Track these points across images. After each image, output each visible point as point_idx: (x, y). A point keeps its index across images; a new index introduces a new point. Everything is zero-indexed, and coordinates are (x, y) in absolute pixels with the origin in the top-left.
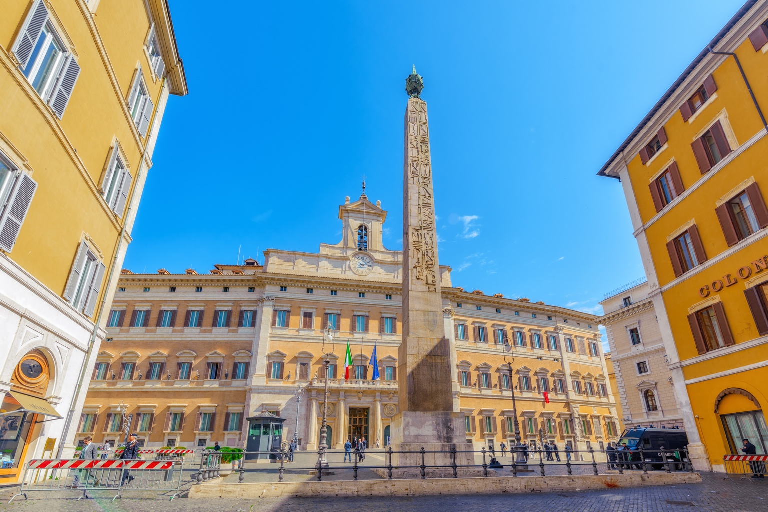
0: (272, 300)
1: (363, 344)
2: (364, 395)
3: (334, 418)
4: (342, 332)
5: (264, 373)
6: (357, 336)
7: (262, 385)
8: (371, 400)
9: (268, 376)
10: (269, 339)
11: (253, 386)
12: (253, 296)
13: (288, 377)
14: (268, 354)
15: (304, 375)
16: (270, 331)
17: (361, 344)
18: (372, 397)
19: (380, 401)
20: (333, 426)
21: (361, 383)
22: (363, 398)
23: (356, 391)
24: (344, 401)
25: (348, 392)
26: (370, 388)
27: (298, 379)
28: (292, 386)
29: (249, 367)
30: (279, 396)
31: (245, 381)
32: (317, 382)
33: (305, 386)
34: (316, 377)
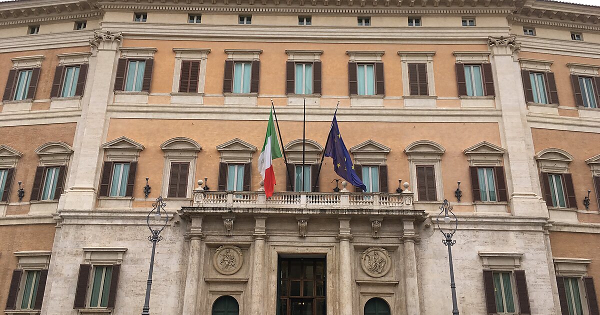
0: (117, 38)
1: (308, 118)
2: (312, 225)
4: (264, 96)
6: (296, 102)
7: (85, 208)
9: (102, 190)
11: (68, 212)
12: (84, 37)
13: (146, 192)
14: (103, 146)
15: (178, 188)
16: (109, 100)
17: (301, 118)
19: (350, 240)
21: (304, 198)
22: (310, 233)
23: (292, 217)
24: (266, 239)
25: (275, 219)
26: (325, 210)
27: (165, 195)
28: (151, 209)
29: (66, 174)
30: (121, 232)
31: (56, 203)
32: (203, 198)
33: (180, 209)
34: (200, 188)
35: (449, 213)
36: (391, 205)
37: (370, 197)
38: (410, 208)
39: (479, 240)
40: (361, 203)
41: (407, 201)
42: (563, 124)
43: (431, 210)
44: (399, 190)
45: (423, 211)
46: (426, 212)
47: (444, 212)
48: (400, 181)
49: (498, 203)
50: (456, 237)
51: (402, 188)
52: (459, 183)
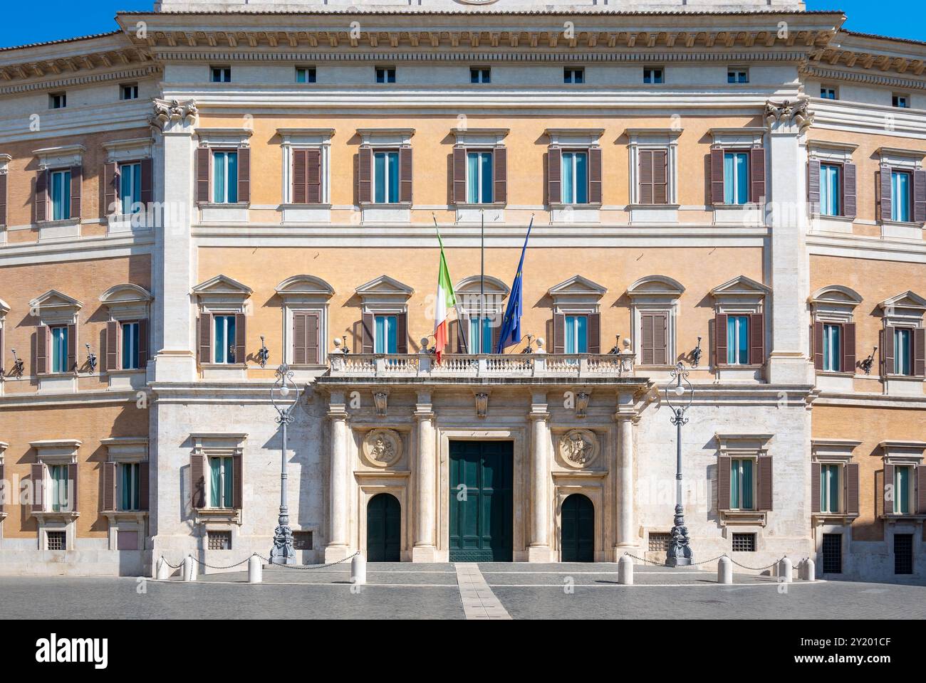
0: (189, 112)
1: (487, 242)
2: (495, 402)
3: (406, 473)
4: (420, 207)
5: (191, 345)
6: (469, 217)
7: (184, 379)
8: (516, 419)
9: (203, 355)
10: (193, 242)
11: (162, 385)
13: (262, 356)
14: (195, 289)
15: (307, 348)
16: (194, 215)
17: (477, 242)
18: (521, 407)
19: (548, 419)
20: (403, 494)
21: (483, 363)
22: (492, 411)
23: (469, 392)
24: (434, 420)
25: (442, 397)
26: (513, 380)
27: (290, 360)
28: (273, 380)
29: (149, 332)
30: (237, 413)
31: (142, 372)
32: (343, 364)
33: (313, 379)
34: (338, 351)
35: (683, 382)
36: (604, 371)
37: (575, 361)
38: (630, 375)
39: (719, 417)
40: (563, 370)
41: (628, 365)
42: (856, 248)
43: (659, 378)
44: (615, 351)
45: (646, 380)
46: (651, 380)
47: (677, 380)
48: (618, 337)
49: (750, 366)
50: (689, 413)
51: (621, 346)
52: (699, 339)
